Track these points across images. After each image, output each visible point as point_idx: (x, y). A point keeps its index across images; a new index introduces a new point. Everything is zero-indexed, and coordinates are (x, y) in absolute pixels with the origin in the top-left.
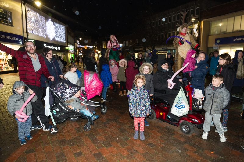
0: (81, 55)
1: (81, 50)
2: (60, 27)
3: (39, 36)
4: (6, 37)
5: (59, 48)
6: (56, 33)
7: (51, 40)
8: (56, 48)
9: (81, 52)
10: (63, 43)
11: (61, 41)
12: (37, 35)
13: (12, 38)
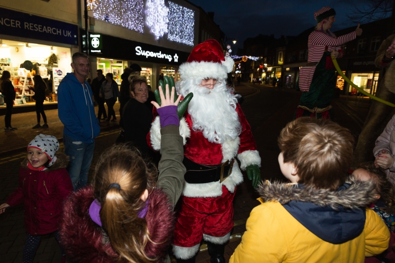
0: (238, 73)
1: (240, 64)
2: (183, 12)
3: (125, 27)
4: (22, 25)
5: (176, 56)
6: (171, 23)
7: (158, 38)
8: (169, 58)
9: (240, 67)
10: (188, 46)
11: (184, 42)
12: (120, 26)
13: (42, 28)
